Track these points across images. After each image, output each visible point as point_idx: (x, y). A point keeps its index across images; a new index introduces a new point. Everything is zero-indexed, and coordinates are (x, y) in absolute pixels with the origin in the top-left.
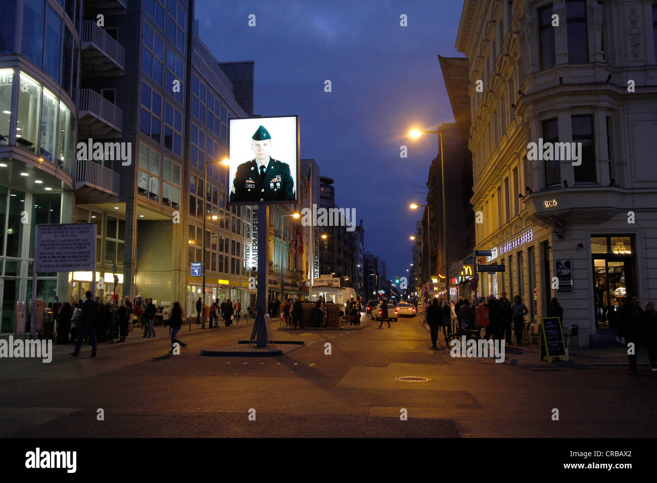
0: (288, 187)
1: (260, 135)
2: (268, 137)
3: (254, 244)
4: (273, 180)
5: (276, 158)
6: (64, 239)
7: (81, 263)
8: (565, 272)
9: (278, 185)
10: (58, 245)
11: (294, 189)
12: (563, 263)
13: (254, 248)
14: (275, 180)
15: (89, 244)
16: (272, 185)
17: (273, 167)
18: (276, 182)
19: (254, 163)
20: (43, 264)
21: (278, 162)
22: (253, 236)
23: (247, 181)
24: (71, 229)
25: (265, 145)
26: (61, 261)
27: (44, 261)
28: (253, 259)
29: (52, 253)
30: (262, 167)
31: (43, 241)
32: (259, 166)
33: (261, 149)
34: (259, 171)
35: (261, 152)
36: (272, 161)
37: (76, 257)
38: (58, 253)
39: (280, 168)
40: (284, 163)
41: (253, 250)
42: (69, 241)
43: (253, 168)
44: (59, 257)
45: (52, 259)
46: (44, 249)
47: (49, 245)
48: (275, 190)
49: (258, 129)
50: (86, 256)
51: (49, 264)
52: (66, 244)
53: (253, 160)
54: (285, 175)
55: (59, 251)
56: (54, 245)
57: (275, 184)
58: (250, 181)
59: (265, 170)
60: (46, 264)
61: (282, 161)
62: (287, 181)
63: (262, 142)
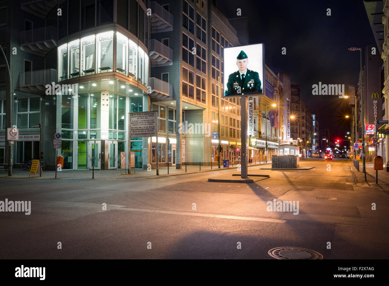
0: (258, 86)
1: (242, 56)
2: (246, 57)
3: (250, 122)
4: (249, 82)
5: (251, 69)
6: (142, 120)
7: (150, 132)
9: (252, 85)
10: (139, 123)
11: (262, 87)
13: (250, 124)
14: (250, 82)
15: (154, 122)
16: (248, 85)
17: (249, 75)
18: (251, 83)
19: (238, 73)
20: (133, 133)
21: (252, 72)
22: (250, 118)
23: (234, 84)
24: (145, 114)
25: (244, 62)
26: (141, 131)
27: (133, 132)
28: (250, 130)
29: (137, 128)
30: (243, 75)
31: (133, 121)
32: (241, 74)
33: (242, 65)
34: (241, 77)
35: (242, 66)
36: (248, 71)
37: (148, 129)
38: (140, 128)
39: (253, 75)
40: (255, 72)
41: (250, 125)
42: (144, 121)
43: (237, 76)
45: (137, 130)
46: (133, 125)
47: (135, 123)
48: (251, 88)
49: (240, 53)
50: (153, 129)
51: (136, 133)
52: (143, 123)
53: (237, 71)
54: (256, 79)
55: (140, 126)
56: (137, 123)
57: (250, 84)
58: (236, 84)
59: (244, 76)
60: (134, 133)
61: (254, 71)
62: (257, 83)
63: (242, 61)
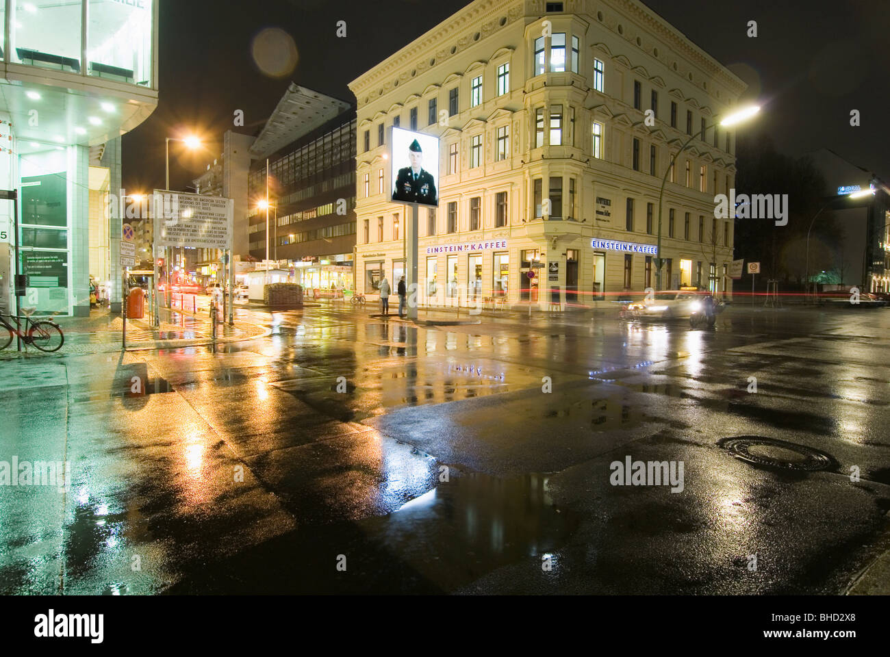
1: (415, 147)
2: (420, 150)
7: (215, 239)
8: (554, 269)
9: (427, 191)
11: (437, 197)
12: (553, 263)
14: (424, 187)
15: (225, 219)
16: (422, 191)
17: (423, 177)
18: (425, 189)
19: (409, 170)
21: (427, 173)
23: (405, 184)
25: (418, 156)
26: (191, 235)
30: (416, 175)
32: (414, 173)
33: (416, 159)
34: (414, 177)
35: (415, 162)
36: (422, 171)
38: (187, 226)
39: (428, 178)
43: (409, 174)
44: (188, 230)
48: (425, 195)
49: (413, 141)
50: (221, 233)
54: (431, 184)
57: (424, 190)
58: (408, 185)
59: (418, 177)
61: (430, 173)
62: (432, 189)
63: (416, 154)
